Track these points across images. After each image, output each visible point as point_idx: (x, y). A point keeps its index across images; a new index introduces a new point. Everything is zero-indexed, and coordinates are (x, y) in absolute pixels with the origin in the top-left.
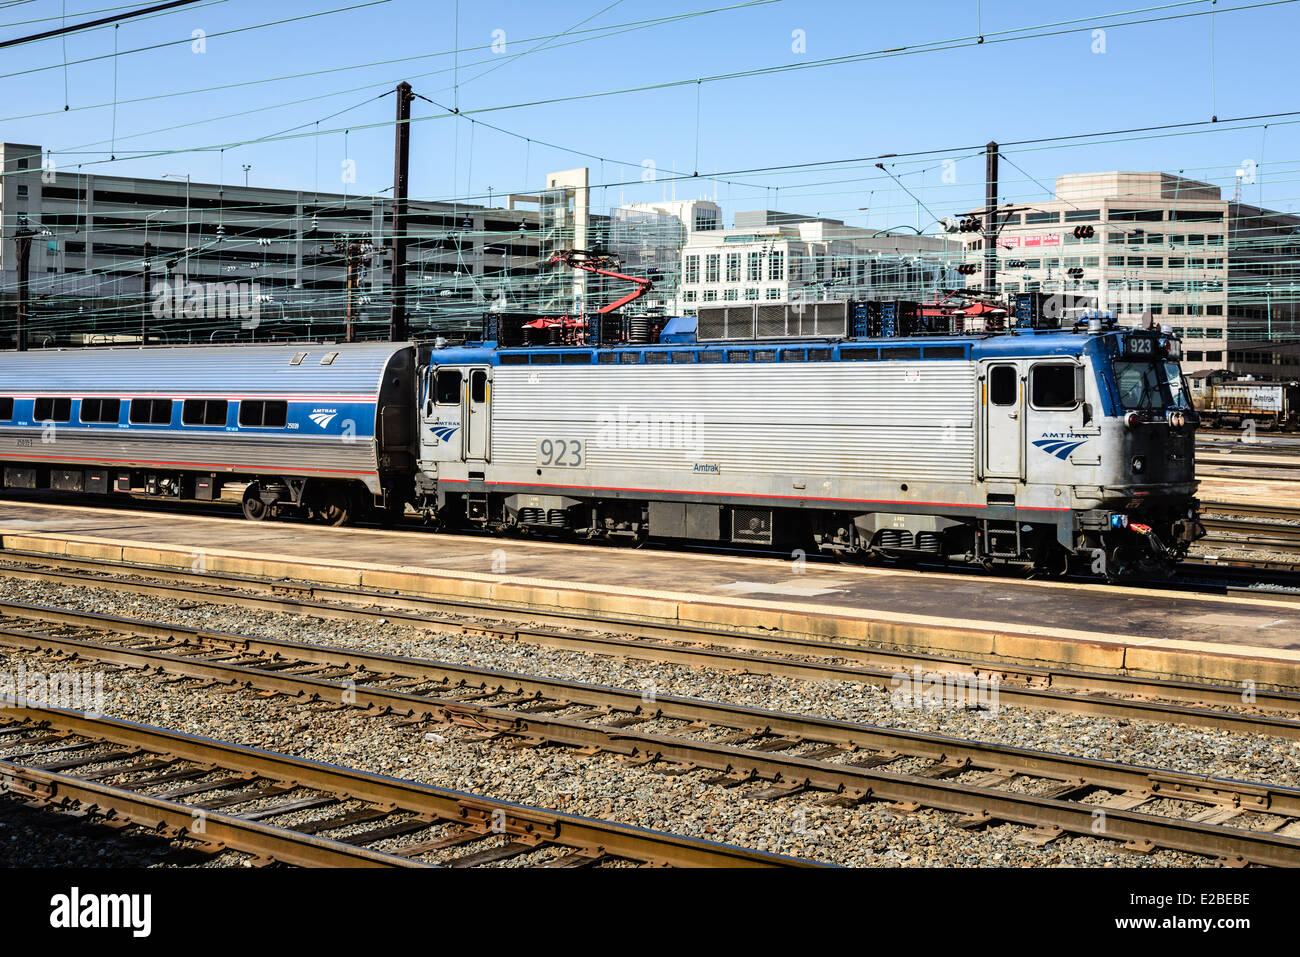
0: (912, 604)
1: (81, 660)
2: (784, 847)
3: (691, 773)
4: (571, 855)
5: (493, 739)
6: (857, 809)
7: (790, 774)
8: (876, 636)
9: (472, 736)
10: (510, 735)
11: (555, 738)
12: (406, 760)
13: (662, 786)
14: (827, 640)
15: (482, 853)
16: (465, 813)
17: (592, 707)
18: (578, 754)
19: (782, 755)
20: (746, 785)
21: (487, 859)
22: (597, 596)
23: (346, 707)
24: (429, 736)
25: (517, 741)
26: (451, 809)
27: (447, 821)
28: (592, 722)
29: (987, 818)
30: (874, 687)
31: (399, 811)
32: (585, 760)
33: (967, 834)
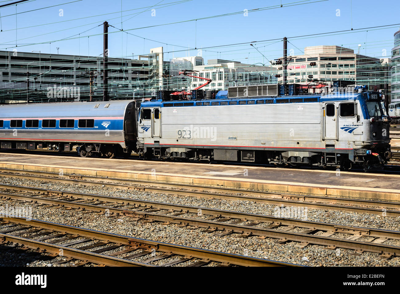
0: (263, 177)
1: (12, 200)
2: (226, 250)
3: (198, 229)
4: (162, 254)
5: (138, 220)
6: (248, 238)
7: (228, 228)
8: (252, 187)
9: (131, 220)
10: (143, 219)
11: (156, 220)
12: (112, 227)
13: (189, 233)
14: (238, 188)
15: (135, 254)
16: (130, 243)
17: (168, 210)
18: (164, 224)
19: (225, 223)
20: (214, 232)
21: (137, 256)
22: (169, 177)
23: (93, 212)
24: (119, 220)
25: (145, 221)
26: (126, 242)
27: (125, 245)
28: (168, 215)
29: (287, 240)
30: (252, 202)
31: (110, 243)
32: (166, 226)
33: (281, 245)
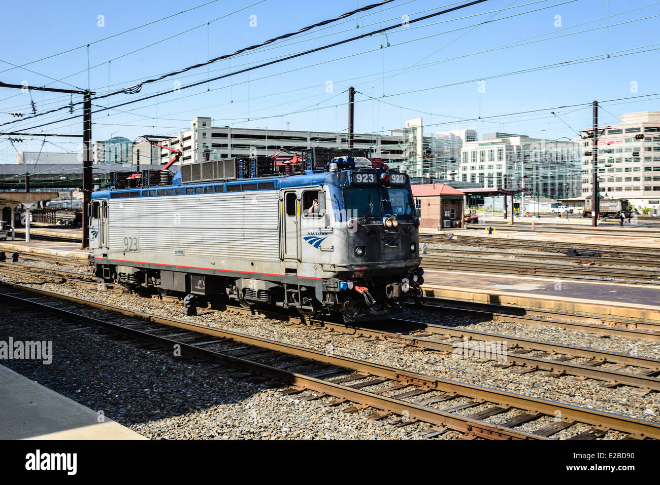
0: (572, 294)
1: (241, 315)
2: (531, 394)
3: (488, 363)
4: (443, 395)
5: (405, 347)
6: (559, 378)
7: (530, 363)
8: (558, 307)
9: (395, 346)
10: (411, 346)
11: (429, 348)
12: (371, 355)
13: (476, 368)
14: (537, 308)
15: (407, 393)
16: (398, 377)
17: (443, 335)
18: (440, 354)
19: (524, 356)
20: (511, 368)
21: (409, 396)
22: (440, 290)
23: (345, 334)
24: (379, 346)
25: (414, 348)
26: (392, 375)
27: (391, 380)
28: (443, 341)
29: (617, 383)
30: (560, 328)
31: (371, 375)
32: (444, 357)
33: (610, 390)
